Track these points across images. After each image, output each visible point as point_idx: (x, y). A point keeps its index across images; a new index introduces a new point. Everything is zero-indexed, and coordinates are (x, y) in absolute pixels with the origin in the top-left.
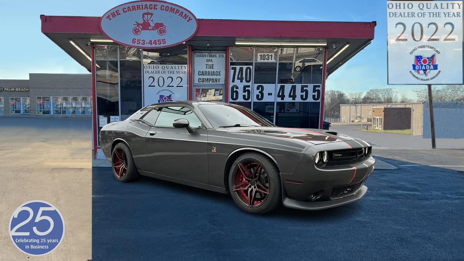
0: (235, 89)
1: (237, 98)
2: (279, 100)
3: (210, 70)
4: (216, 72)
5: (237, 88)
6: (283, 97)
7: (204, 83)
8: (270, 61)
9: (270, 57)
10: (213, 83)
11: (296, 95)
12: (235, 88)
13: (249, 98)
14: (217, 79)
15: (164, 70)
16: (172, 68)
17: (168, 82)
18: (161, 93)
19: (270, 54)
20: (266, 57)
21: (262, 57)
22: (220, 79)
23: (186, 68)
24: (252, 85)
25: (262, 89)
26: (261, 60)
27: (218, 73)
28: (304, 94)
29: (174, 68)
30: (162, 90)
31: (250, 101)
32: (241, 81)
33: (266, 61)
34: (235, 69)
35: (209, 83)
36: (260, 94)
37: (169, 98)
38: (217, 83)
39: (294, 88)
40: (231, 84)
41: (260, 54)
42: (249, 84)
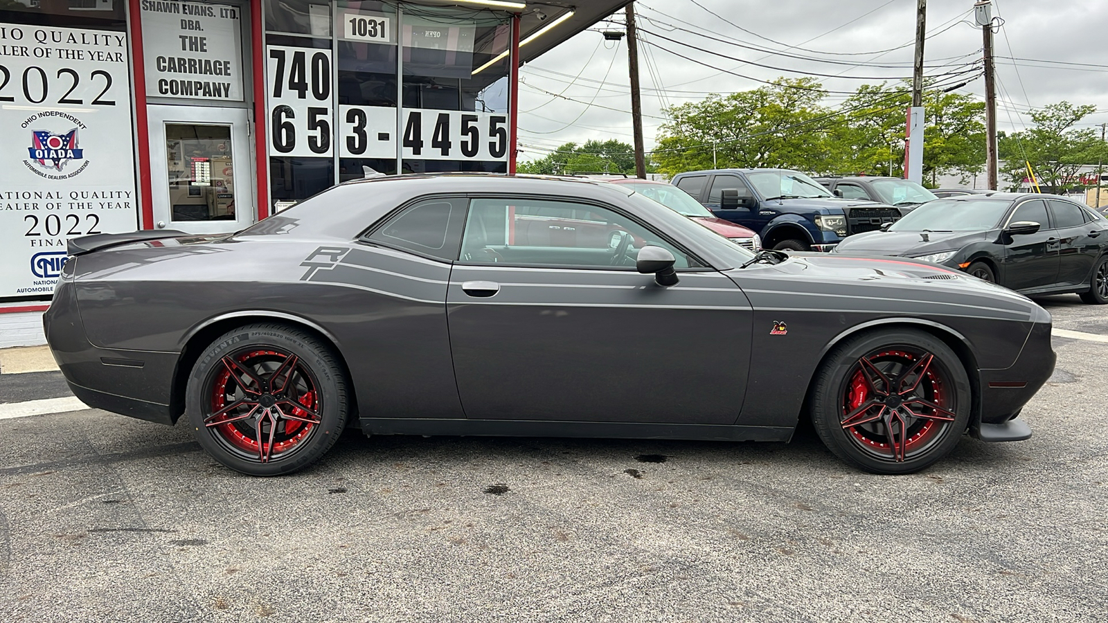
0: (284, 119)
1: (291, 145)
2: (408, 153)
3: (197, 55)
4: (215, 62)
5: (290, 114)
6: (417, 145)
7: (179, 95)
8: (378, 39)
9: (379, 28)
10: (207, 97)
11: (450, 141)
12: (283, 114)
13: (325, 146)
14: (219, 84)
15: (41, 45)
16: (74, 39)
17: (60, 85)
18: (39, 125)
19: (379, 20)
20: (369, 27)
21: (359, 27)
22: (229, 85)
23: (124, 42)
24: (333, 108)
25: (363, 122)
26: (354, 33)
27: (223, 67)
28: (469, 138)
29: (79, 39)
30: (40, 115)
31: (329, 154)
32: (302, 96)
33: (367, 38)
34: (280, 56)
35: (194, 96)
36: (356, 136)
37: (68, 142)
38: (220, 98)
39: (443, 122)
40: (272, 103)
41: (352, 17)
42: (326, 104)
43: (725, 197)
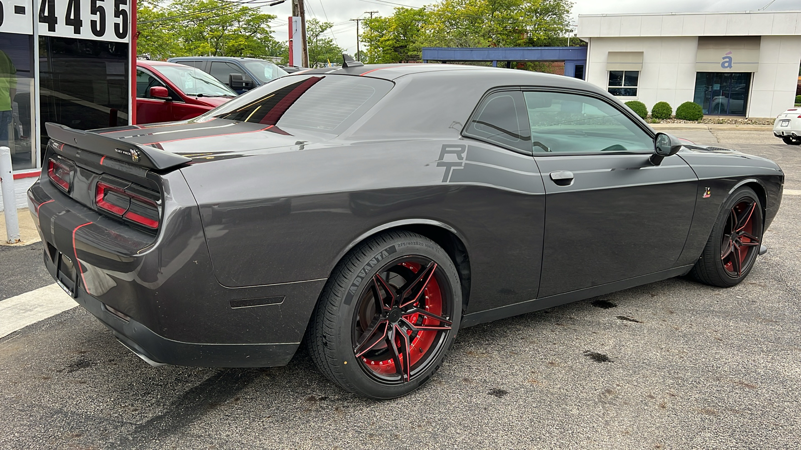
43: (233, 80)
